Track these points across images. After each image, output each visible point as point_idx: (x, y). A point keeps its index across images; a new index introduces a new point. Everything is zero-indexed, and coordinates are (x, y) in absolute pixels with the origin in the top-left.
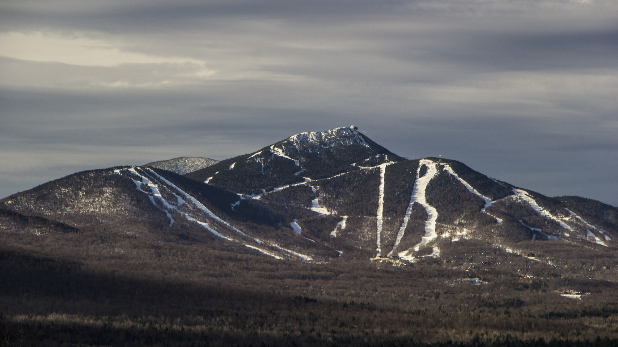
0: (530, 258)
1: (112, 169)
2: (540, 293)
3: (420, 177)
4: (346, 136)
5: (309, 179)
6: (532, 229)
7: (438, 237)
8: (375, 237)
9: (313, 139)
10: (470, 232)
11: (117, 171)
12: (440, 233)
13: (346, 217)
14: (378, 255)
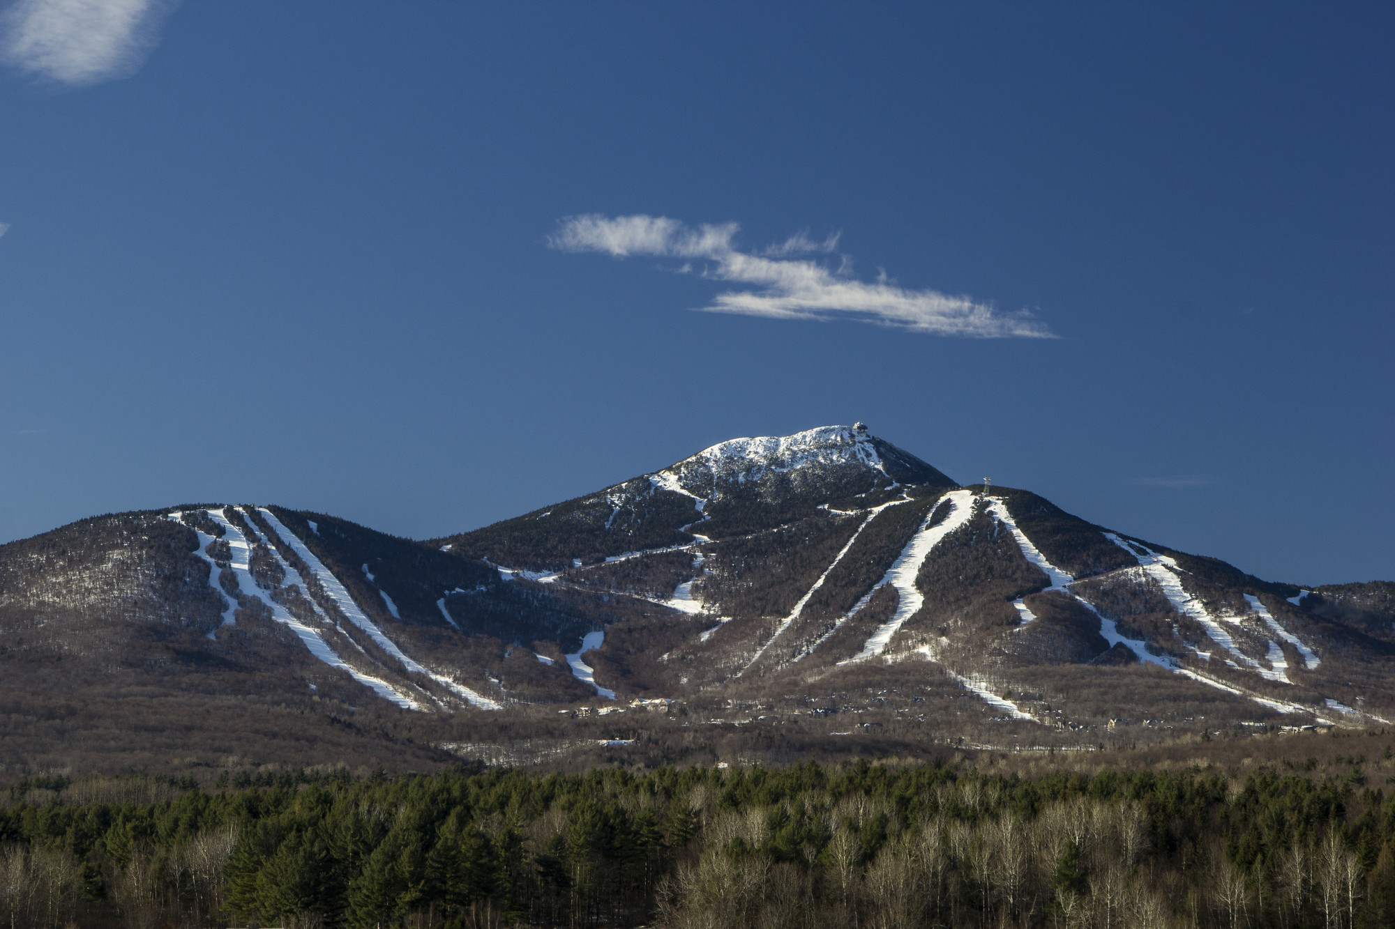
1: (167, 511)
3: (926, 529)
4: (834, 446)
5: (706, 538)
9: (756, 453)
11: (177, 515)
13: (727, 619)
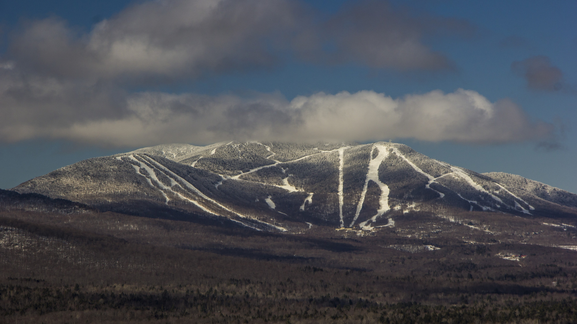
0: (471, 226)
2: (486, 256)
3: (373, 159)
5: (279, 161)
6: (470, 201)
7: (391, 210)
8: (338, 210)
10: (418, 205)
11: (119, 158)
12: (392, 206)
13: (312, 194)
14: (342, 225)
